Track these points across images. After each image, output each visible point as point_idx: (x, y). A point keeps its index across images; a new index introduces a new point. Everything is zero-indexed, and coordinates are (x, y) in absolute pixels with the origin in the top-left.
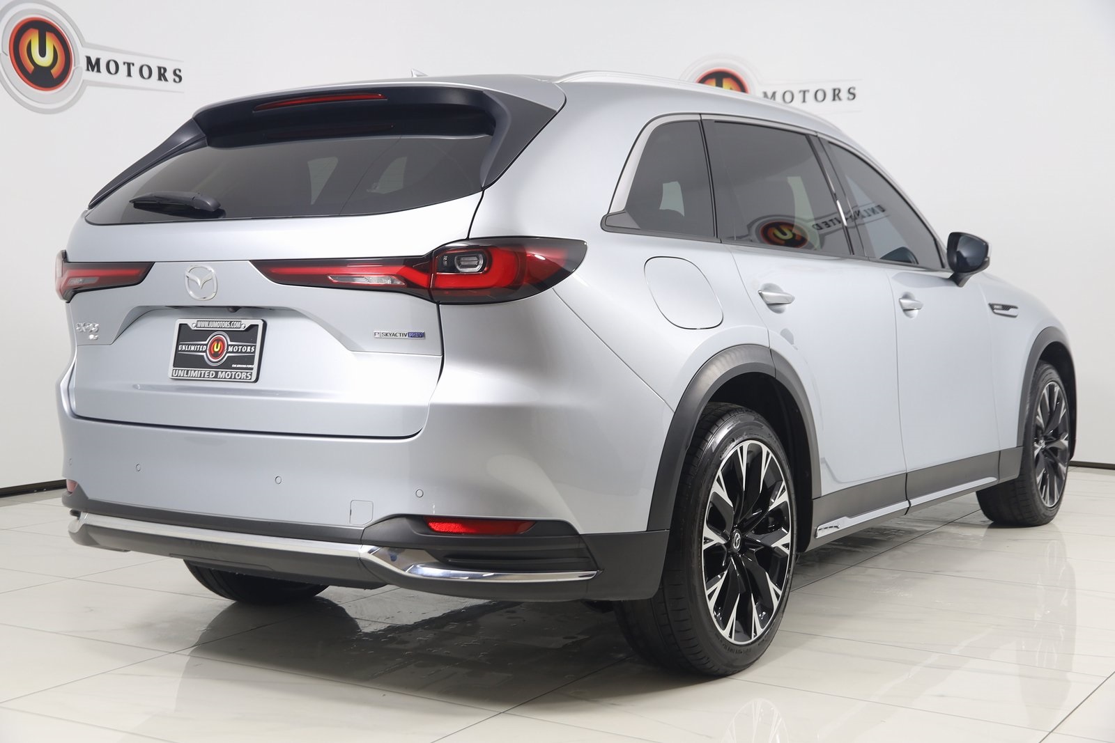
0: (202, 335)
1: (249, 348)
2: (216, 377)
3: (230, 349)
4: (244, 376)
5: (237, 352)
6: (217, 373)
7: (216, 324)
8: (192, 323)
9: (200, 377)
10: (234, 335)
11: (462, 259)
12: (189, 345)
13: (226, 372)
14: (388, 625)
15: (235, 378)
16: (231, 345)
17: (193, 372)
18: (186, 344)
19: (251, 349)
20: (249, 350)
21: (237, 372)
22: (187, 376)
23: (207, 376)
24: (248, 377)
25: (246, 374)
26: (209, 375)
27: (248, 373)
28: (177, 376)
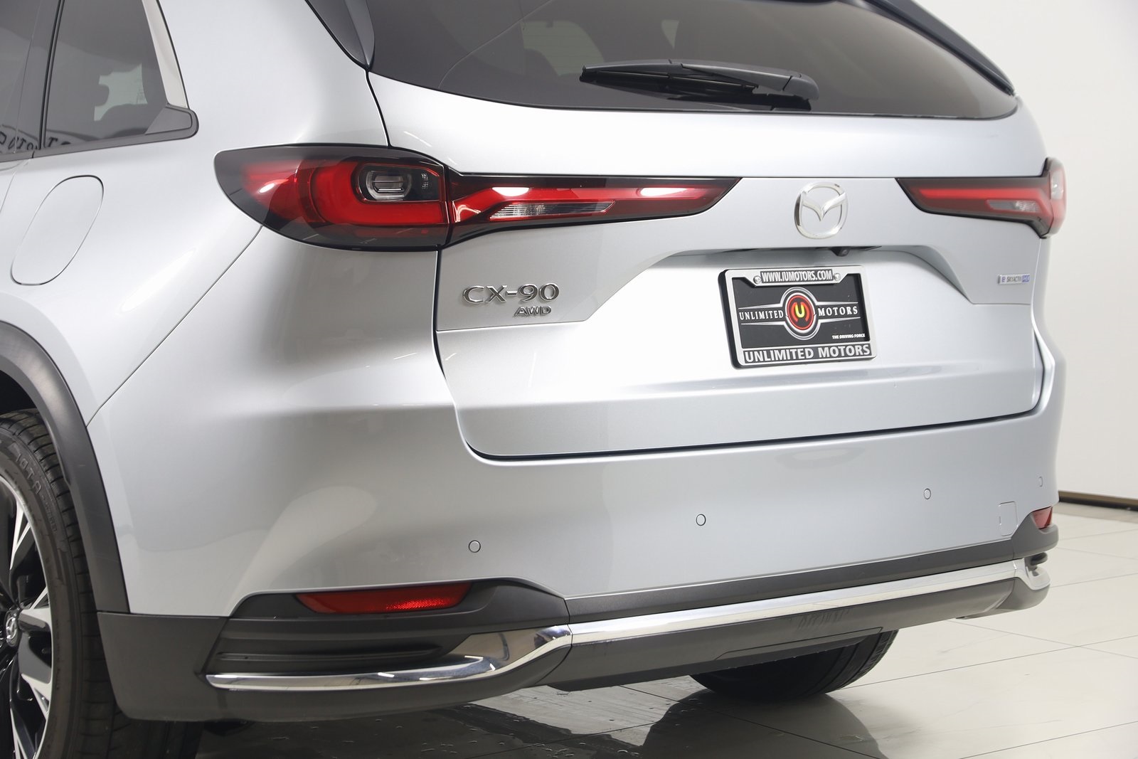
0: (773, 293)
1: (849, 308)
2: (816, 356)
3: (821, 313)
4: (858, 350)
5: (833, 316)
6: (815, 350)
7: (792, 276)
8: (751, 274)
9: (792, 359)
10: (823, 291)
12: (754, 311)
13: (830, 347)
15: (846, 355)
16: (821, 307)
17: (777, 352)
18: (750, 311)
19: (852, 311)
20: (849, 312)
21: (846, 346)
22: (769, 359)
23: (802, 356)
24: (866, 352)
25: (861, 348)
26: (804, 355)
27: (864, 346)
28: (754, 361)
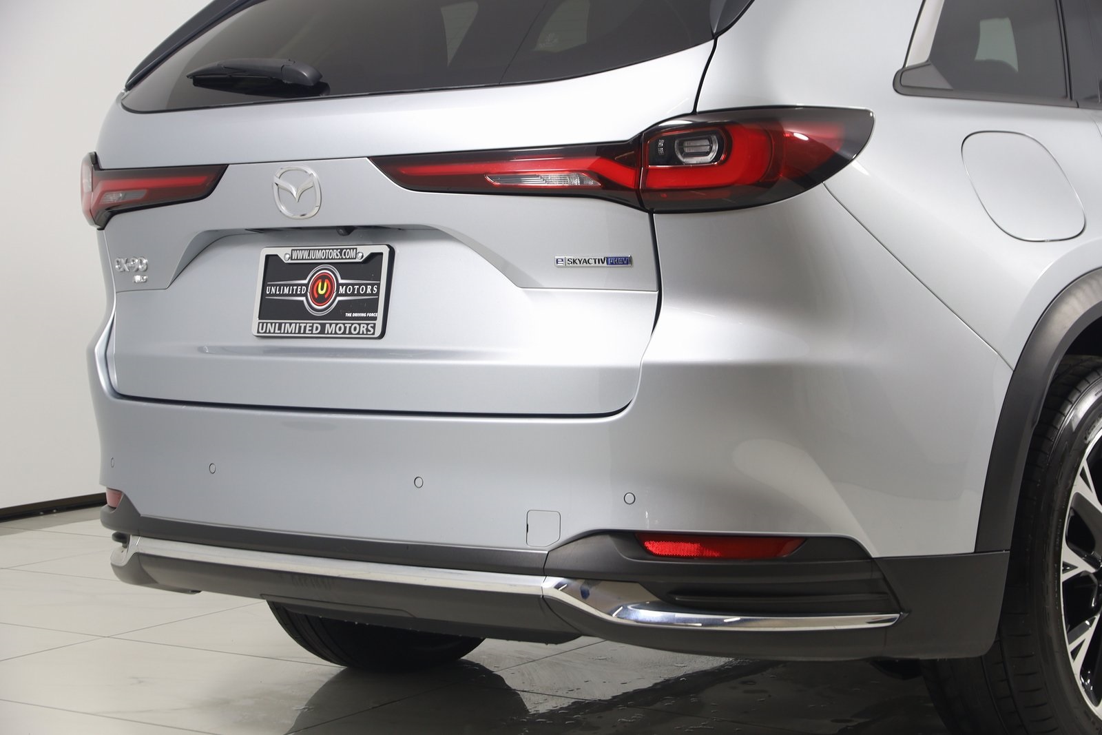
0: (300, 270)
1: (369, 287)
2: (322, 331)
3: (342, 290)
4: (363, 329)
5: (353, 294)
6: (323, 326)
7: (319, 254)
8: (284, 253)
9: (299, 333)
10: (348, 269)
11: (686, 144)
12: (280, 286)
13: (337, 324)
14: (573, 700)
15: (350, 333)
16: (343, 285)
17: (288, 325)
18: (276, 285)
19: (372, 290)
20: (369, 291)
21: (352, 324)
22: (279, 332)
23: (309, 330)
24: (370, 331)
25: (366, 327)
26: (312, 330)
27: (370, 326)
28: (265, 332)
